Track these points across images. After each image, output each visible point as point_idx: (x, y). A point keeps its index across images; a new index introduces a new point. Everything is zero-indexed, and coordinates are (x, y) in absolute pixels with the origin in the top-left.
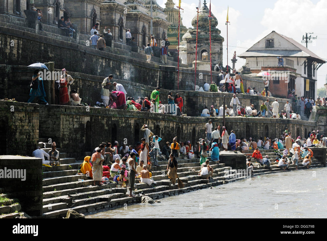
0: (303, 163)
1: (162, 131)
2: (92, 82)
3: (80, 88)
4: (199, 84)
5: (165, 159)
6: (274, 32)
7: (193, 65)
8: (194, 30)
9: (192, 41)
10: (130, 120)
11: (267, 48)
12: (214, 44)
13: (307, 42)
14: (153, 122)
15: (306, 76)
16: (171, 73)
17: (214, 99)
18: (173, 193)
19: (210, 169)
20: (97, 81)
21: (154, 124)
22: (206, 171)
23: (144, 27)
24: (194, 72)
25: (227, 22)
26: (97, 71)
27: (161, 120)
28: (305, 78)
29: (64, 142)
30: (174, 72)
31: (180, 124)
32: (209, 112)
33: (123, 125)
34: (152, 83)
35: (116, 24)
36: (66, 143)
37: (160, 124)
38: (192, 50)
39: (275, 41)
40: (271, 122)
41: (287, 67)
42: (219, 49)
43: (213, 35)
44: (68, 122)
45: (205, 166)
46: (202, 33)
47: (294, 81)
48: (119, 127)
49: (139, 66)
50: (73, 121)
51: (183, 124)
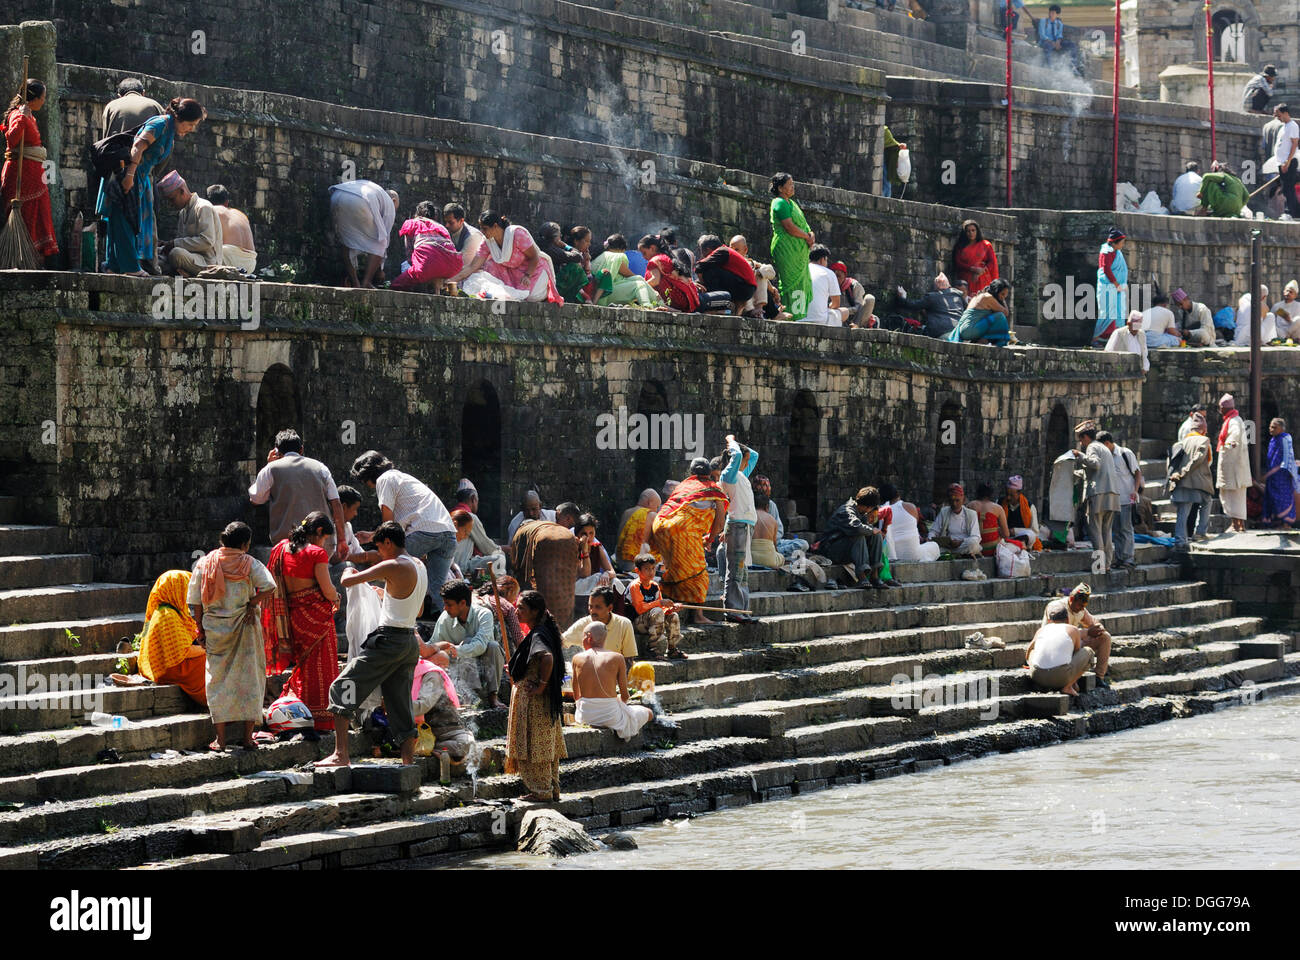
1: (834, 423)
2: (366, 145)
3: (274, 179)
4: (1138, 175)
5: (823, 579)
7: (1163, 90)
10: (603, 363)
14: (767, 374)
16: (971, 116)
17: (1212, 254)
18: (788, 779)
19: (1094, 636)
20: (403, 142)
21: (778, 383)
22: (1062, 648)
24: (1107, 111)
26: (458, 93)
27: (826, 364)
29: (85, 490)
30: (987, 110)
31: (957, 387)
32: (1173, 325)
33: (548, 390)
34: (836, 169)
36: (103, 494)
37: (822, 386)
38: (1165, 13)
44: (115, 374)
45: (1060, 617)
48: (520, 403)
49: (750, 76)
50: (154, 363)
51: (983, 383)
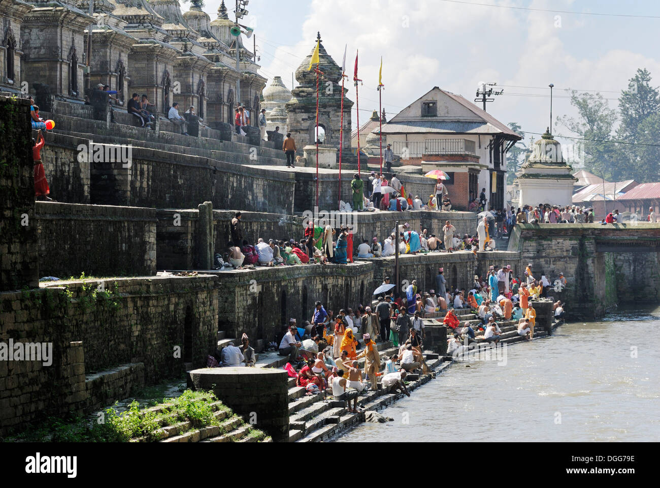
0: (519, 331)
6: (437, 89)
7: (305, 154)
8: (301, 89)
9: (298, 109)
10: (298, 282)
11: (425, 118)
12: (337, 114)
13: (484, 100)
15: (492, 166)
23: (230, 91)
25: (381, 85)
28: (491, 170)
32: (370, 250)
35: (195, 91)
38: (299, 124)
39: (439, 105)
40: (461, 260)
41: (468, 155)
42: (346, 124)
43: (335, 97)
44: (242, 298)
46: (315, 95)
47: (476, 178)
49: (274, 181)
